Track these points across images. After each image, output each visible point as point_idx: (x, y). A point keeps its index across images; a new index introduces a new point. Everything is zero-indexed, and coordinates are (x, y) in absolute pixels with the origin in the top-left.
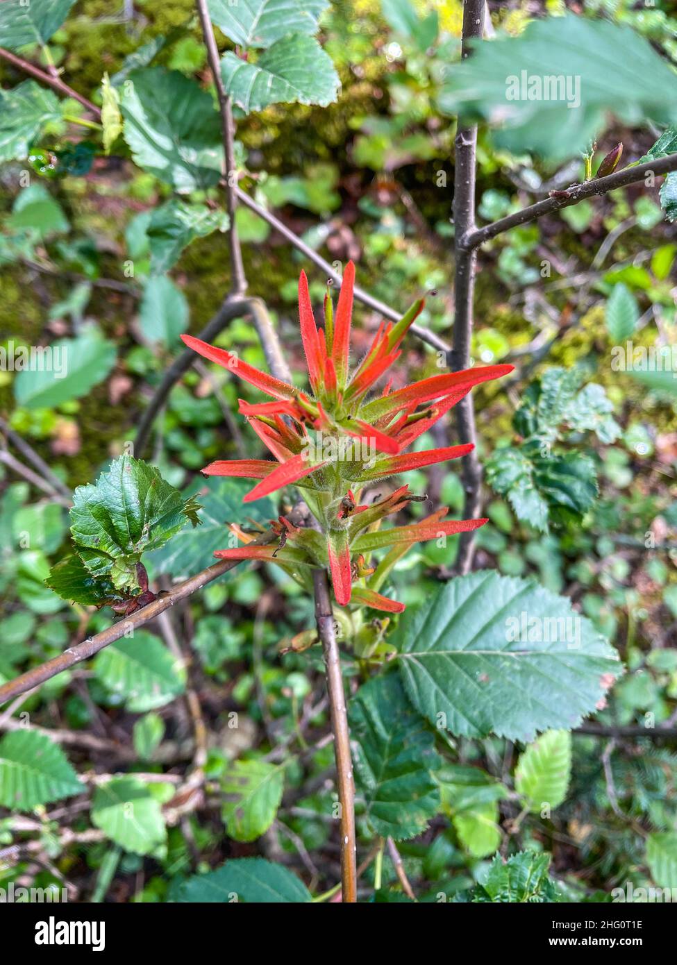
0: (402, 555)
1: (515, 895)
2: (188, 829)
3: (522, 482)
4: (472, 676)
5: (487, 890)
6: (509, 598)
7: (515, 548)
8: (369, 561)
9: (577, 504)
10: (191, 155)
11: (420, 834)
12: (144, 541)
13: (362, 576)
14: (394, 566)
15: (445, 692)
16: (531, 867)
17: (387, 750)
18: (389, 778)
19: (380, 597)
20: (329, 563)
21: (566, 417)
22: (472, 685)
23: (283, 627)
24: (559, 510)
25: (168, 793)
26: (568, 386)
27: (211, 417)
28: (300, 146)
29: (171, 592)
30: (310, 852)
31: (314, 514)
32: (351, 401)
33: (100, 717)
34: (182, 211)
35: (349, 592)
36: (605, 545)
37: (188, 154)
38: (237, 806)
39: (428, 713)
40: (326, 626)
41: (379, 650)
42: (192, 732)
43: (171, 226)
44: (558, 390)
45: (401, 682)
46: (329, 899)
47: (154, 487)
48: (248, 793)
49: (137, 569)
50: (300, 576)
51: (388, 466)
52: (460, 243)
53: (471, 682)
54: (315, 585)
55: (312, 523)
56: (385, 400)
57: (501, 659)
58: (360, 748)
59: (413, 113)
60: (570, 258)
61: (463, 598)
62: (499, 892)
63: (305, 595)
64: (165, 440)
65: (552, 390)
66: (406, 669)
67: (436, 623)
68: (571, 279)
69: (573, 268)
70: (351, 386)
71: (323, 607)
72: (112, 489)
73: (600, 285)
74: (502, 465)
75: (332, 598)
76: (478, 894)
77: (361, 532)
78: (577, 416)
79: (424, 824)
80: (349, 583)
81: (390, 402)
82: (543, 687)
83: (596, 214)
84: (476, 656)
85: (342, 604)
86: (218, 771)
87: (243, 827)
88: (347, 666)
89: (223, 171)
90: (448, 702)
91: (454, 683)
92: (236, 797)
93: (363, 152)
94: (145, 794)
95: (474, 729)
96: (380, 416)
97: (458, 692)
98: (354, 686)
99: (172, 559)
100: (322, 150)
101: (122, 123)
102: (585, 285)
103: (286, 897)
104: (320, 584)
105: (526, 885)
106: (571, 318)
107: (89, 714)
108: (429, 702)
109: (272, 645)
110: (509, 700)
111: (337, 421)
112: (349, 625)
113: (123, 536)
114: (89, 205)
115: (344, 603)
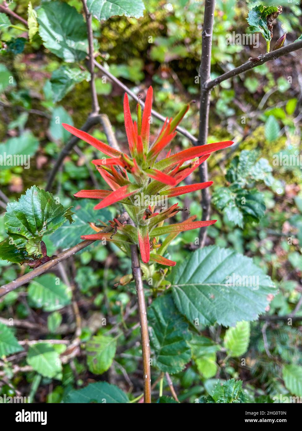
0: (174, 238)
1: (226, 400)
2: (73, 365)
3: (230, 203)
4: (207, 296)
5: (213, 398)
6: (224, 259)
7: (223, 236)
8: (158, 241)
9: (256, 214)
10: (72, 44)
11: (181, 371)
12: (44, 230)
13: (155, 248)
14: (170, 243)
15: (194, 303)
16: (234, 387)
17: (166, 331)
18: (167, 344)
19: (163, 258)
20: (139, 241)
21: (250, 174)
22: (207, 300)
23: (117, 271)
24: (248, 217)
25: (63, 349)
26: (251, 159)
27: (84, 175)
28: (126, 51)
29: (58, 256)
30: (129, 374)
31: (131, 217)
32: (150, 159)
33: (32, 314)
34: (68, 71)
35: (149, 256)
36: (263, 234)
37: (71, 43)
38: (94, 358)
39: (185, 313)
40: (137, 273)
41: (163, 283)
42: (75, 320)
43: (63, 78)
44: (247, 161)
45: (173, 299)
46: (138, 401)
47: (49, 202)
48: (99, 351)
49: (41, 245)
50: (125, 248)
51: (169, 193)
52: (203, 87)
53: (206, 299)
54: (132, 252)
55: (130, 222)
56: (167, 160)
57: (220, 288)
58: (153, 330)
59: (177, 36)
60: (248, 105)
61: (202, 259)
62: (219, 398)
63: (127, 257)
64: (63, 186)
65: (244, 161)
66: (175, 292)
67: (189, 270)
68: (248, 114)
69: (249, 109)
70: (150, 151)
71: (135, 263)
72: (27, 203)
73: (262, 117)
74: (221, 196)
75: (140, 259)
76: (209, 400)
77: (154, 227)
78: (255, 173)
79: (183, 366)
80: (149, 251)
81: (170, 160)
82: (240, 301)
83: (260, 85)
84: (208, 286)
85: (145, 262)
86: (87, 338)
87: (97, 367)
88: (146, 291)
89: (88, 52)
90: (195, 308)
91: (198, 299)
92: (94, 353)
93: (155, 54)
94: (52, 349)
95: (207, 321)
96: (165, 167)
97: (200, 303)
98: (150, 301)
99: (62, 240)
100: (136, 52)
101: (38, 27)
102: (255, 117)
103: (117, 401)
104: (134, 252)
105: (232, 395)
106: (248, 131)
107: (27, 312)
108: (186, 308)
109: (112, 280)
110: (224, 307)
111: (144, 170)
112: (148, 272)
113: (33, 228)
114: (26, 75)
115: (146, 262)
